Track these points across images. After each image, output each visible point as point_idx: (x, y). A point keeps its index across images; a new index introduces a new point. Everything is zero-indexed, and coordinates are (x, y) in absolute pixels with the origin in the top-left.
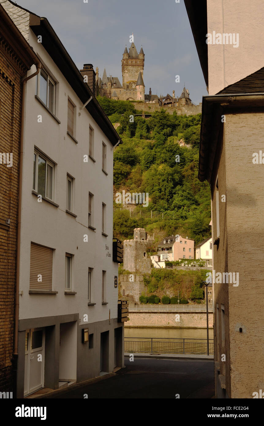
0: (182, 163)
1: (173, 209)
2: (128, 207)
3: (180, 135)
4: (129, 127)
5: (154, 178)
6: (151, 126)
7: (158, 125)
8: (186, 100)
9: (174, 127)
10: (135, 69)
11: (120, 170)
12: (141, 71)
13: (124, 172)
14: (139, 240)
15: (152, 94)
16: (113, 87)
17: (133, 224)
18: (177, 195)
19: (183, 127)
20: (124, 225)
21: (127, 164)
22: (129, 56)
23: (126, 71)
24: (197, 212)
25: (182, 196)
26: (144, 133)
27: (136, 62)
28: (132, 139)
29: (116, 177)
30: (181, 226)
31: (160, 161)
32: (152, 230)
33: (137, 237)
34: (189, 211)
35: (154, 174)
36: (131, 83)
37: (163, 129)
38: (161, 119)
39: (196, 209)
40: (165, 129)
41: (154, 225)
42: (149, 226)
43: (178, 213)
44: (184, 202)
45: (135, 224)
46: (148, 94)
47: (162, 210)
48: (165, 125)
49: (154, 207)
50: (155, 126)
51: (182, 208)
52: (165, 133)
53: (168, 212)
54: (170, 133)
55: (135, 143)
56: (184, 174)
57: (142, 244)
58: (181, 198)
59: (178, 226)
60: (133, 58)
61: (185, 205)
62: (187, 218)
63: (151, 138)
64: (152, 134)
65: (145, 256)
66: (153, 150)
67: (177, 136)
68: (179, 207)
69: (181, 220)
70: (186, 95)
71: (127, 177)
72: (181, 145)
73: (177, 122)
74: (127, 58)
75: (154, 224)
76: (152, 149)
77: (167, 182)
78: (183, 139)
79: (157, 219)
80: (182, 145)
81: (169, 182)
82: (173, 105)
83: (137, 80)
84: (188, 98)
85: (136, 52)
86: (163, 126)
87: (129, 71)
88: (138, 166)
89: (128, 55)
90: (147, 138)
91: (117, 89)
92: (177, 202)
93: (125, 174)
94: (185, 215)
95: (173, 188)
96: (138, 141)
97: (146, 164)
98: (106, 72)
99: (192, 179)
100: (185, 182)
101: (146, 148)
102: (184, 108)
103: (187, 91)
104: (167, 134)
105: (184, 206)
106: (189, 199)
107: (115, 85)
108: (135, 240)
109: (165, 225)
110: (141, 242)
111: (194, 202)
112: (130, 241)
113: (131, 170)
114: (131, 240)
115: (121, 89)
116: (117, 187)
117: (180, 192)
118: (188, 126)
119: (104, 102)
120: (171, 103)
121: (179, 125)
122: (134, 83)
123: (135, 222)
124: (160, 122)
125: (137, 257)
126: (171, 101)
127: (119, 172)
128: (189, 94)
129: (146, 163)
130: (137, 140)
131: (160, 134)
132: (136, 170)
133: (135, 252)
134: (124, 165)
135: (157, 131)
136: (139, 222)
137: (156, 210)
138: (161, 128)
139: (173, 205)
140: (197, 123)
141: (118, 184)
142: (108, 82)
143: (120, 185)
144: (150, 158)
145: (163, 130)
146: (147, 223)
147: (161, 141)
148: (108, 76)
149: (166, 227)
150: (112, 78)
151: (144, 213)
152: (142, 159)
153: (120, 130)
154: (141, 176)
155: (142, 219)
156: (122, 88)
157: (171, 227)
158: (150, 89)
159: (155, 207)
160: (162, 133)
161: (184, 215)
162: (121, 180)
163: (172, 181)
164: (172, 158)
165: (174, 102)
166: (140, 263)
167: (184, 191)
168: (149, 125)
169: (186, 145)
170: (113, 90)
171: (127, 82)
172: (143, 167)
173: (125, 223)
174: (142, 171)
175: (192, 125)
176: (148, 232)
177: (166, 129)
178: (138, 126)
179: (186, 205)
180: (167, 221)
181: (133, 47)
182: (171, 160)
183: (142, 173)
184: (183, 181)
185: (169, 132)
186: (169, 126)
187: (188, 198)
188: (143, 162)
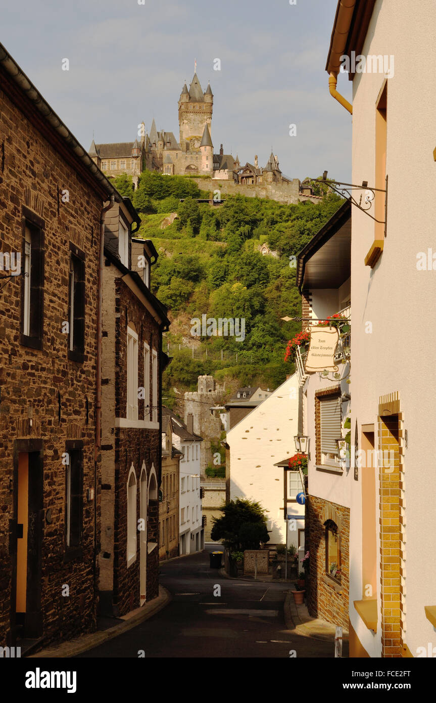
0: (264, 281)
1: (250, 349)
2: (189, 342)
3: (263, 237)
4: (191, 222)
5: (225, 302)
6: (222, 221)
7: (232, 221)
8: (274, 174)
9: (254, 223)
10: (198, 117)
11: (178, 290)
12: (209, 121)
13: (184, 293)
14: (204, 392)
15: (224, 154)
16: (165, 148)
17: (197, 369)
18: (256, 328)
19: (267, 224)
20: (185, 371)
21: (188, 280)
22: (190, 98)
23: (185, 121)
24: (283, 352)
25: (263, 331)
26: (211, 231)
27: (200, 107)
28: (194, 239)
29: (173, 300)
30: (261, 372)
31: (234, 276)
32: (222, 377)
33: (202, 387)
34: (272, 351)
35: (225, 297)
36: (194, 139)
37: (239, 226)
38: (236, 213)
39: (282, 348)
40: (242, 227)
41: (225, 371)
42: (218, 372)
43: (258, 354)
44: (266, 338)
45: (200, 369)
46: (218, 153)
47: (236, 349)
48: (242, 221)
49: (225, 345)
50: (228, 220)
51: (263, 346)
52: (242, 233)
53: (244, 352)
54: (249, 233)
55: (199, 247)
56: (266, 296)
57: (208, 398)
58: (262, 333)
59: (257, 373)
60: (195, 101)
61: (267, 342)
62: (269, 361)
63: (222, 239)
64: (224, 232)
65: (212, 413)
66: (225, 259)
67: (258, 238)
68: (259, 346)
69: (261, 363)
70: (273, 165)
71: (188, 299)
72: (263, 252)
73: (259, 216)
74: (187, 101)
75: (225, 369)
76: (223, 256)
77: (244, 310)
78: (267, 243)
79: (228, 361)
80: (265, 252)
81: (246, 311)
82: (254, 180)
83: (201, 135)
84: (277, 170)
85: (200, 91)
86: (239, 223)
87: (189, 120)
88: (203, 283)
89: (188, 97)
90: (217, 239)
91: (171, 152)
92: (257, 339)
93: (186, 296)
94: (267, 357)
95: (252, 319)
96: (203, 244)
97: (215, 281)
98: (155, 125)
99: (277, 303)
100: (268, 308)
101: (215, 255)
102: (270, 186)
103: (276, 159)
104: (244, 234)
105: (265, 344)
106: (272, 335)
107: (168, 144)
108: (199, 392)
109: (240, 372)
110: (207, 395)
111: (280, 338)
112: (192, 394)
113: (194, 289)
114: (195, 393)
115: (178, 152)
116: (174, 314)
117: (260, 325)
118: (274, 222)
119: (154, 180)
120: (252, 177)
121: (263, 220)
122: (197, 139)
123: (199, 366)
124: (234, 217)
125: (202, 415)
126: (252, 174)
127: (178, 293)
128: (278, 164)
129: (215, 279)
130: (202, 241)
131: (234, 233)
132: (200, 289)
133: (200, 409)
134: (184, 281)
135: (231, 229)
136: (206, 365)
137: (228, 348)
138: (236, 225)
139: (250, 342)
140: (287, 218)
141: (176, 310)
142: (159, 141)
143: (179, 310)
144: (221, 273)
145: (239, 228)
146: (216, 368)
147: (236, 244)
148: (158, 130)
149: (241, 375)
150: (165, 133)
151: (211, 352)
152: (210, 273)
153: (177, 225)
154: (208, 298)
155: (210, 362)
156: (179, 149)
157: (247, 375)
158: (222, 145)
159: (227, 345)
160: (237, 232)
161: (265, 356)
162: (180, 304)
163: (250, 309)
164: (251, 274)
165: (257, 176)
166: (207, 424)
167: (265, 323)
168: (220, 218)
169: (270, 252)
170: (166, 153)
171: (187, 139)
172: (210, 285)
173: (186, 368)
174: (209, 290)
175: (281, 221)
176: (217, 380)
177: (244, 226)
178: (204, 221)
179: (269, 343)
180: (243, 366)
181: (196, 83)
182: (249, 277)
183: (209, 294)
184: (265, 306)
185: (247, 231)
186: (247, 223)
187: (270, 333)
188: (210, 277)
